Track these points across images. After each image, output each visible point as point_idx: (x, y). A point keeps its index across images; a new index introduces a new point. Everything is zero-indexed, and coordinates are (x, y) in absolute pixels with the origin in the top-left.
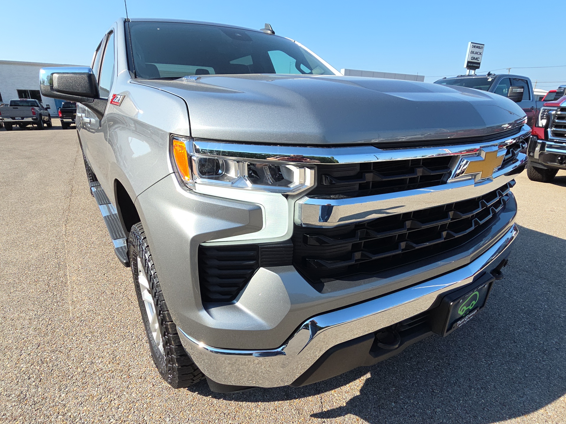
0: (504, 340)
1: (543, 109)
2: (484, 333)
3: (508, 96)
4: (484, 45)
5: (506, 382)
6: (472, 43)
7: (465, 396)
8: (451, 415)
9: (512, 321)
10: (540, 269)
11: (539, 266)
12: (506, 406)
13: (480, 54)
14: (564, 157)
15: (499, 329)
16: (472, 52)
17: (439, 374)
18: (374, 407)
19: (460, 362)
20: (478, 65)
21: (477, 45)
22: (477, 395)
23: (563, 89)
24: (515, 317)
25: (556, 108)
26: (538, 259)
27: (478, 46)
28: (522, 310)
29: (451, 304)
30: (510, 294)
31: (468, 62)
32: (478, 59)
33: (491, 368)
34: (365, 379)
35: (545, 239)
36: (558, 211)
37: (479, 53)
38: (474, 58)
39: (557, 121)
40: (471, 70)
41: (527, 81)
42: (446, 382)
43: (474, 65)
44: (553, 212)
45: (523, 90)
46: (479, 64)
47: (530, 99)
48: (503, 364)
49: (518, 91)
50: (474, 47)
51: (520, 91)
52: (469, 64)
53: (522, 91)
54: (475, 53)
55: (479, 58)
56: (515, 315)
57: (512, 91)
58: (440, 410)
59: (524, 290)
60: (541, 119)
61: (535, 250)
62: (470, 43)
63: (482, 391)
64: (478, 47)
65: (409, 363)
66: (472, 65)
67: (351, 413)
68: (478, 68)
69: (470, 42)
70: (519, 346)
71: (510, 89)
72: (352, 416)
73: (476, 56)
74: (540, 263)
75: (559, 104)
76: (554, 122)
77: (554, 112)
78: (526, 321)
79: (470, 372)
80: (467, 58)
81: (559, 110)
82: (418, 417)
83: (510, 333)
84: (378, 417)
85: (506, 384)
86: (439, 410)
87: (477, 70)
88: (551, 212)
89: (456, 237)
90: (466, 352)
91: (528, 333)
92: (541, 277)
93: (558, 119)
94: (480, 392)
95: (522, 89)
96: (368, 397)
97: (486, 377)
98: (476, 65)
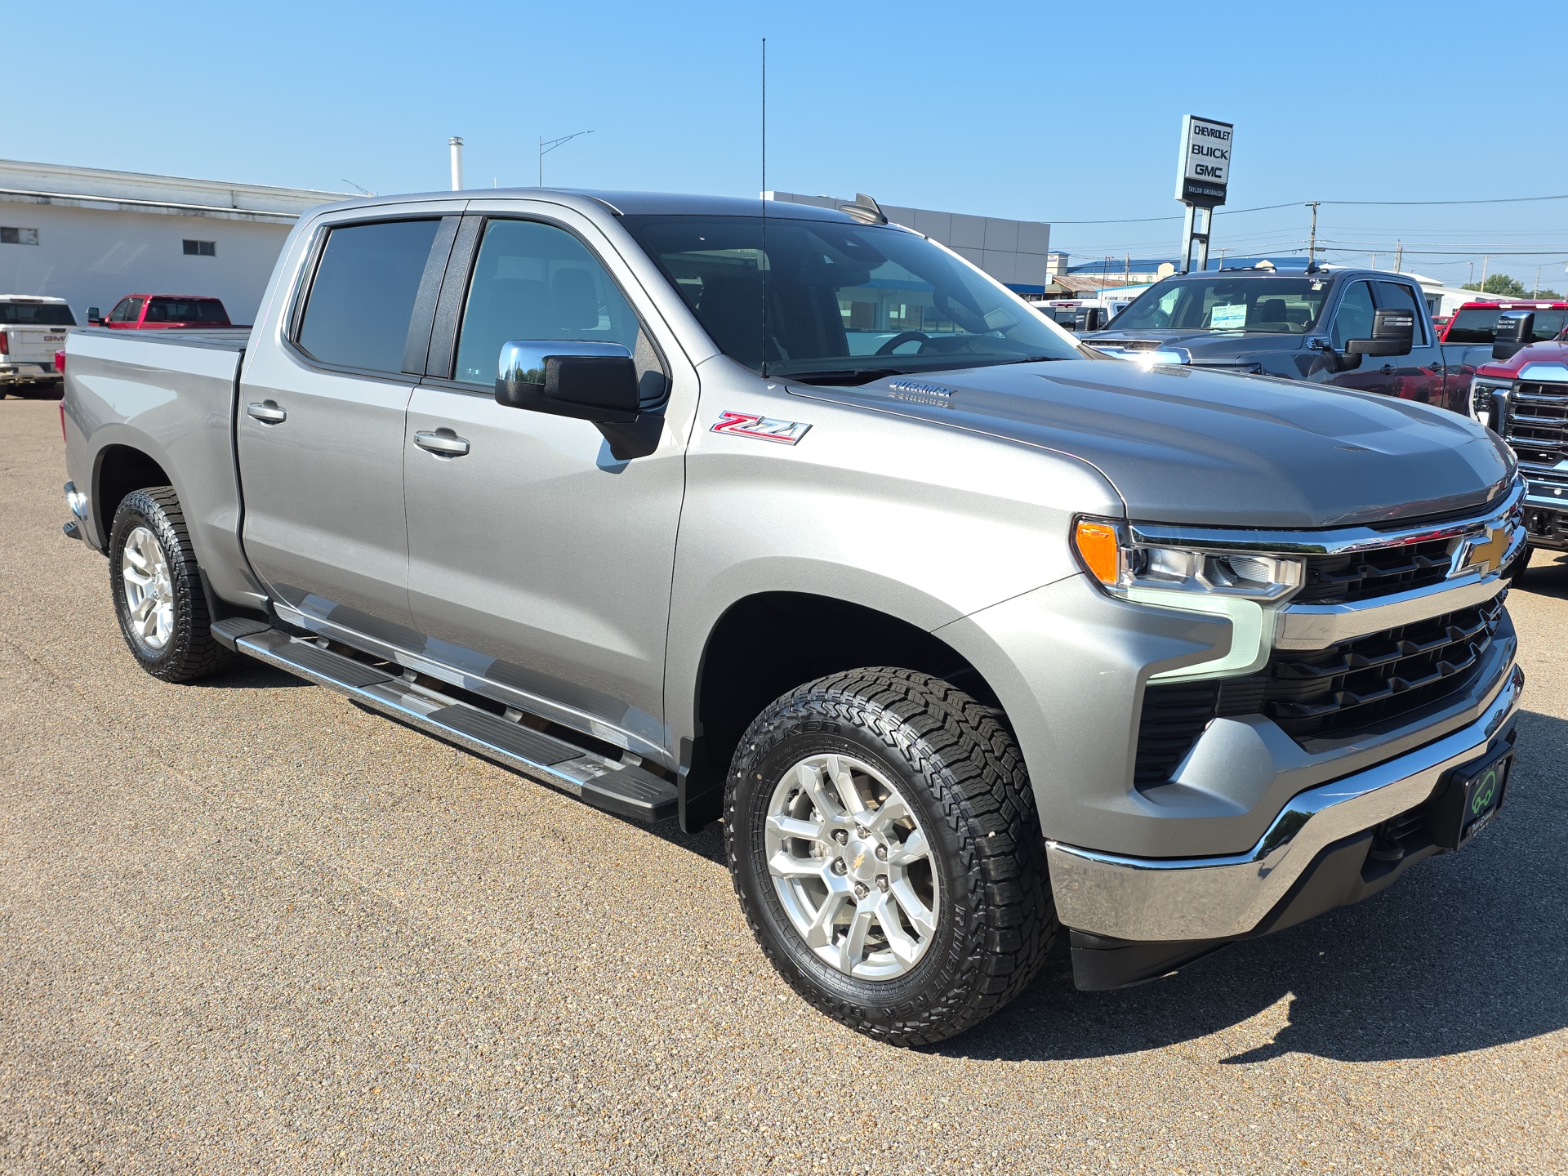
0: (1519, 920)
1: (1478, 384)
2: (1478, 913)
3: (1375, 336)
4: (1231, 126)
5: (1546, 981)
6: (1193, 117)
7: (1482, 1006)
8: (1468, 1034)
9: (1525, 887)
10: (1551, 791)
11: (1548, 785)
12: (1557, 1013)
13: (1223, 155)
14: (1546, 515)
15: (1505, 903)
16: (1197, 150)
17: (1421, 982)
18: (1329, 1040)
19: (1451, 961)
20: (1220, 194)
21: (1210, 126)
22: (1501, 1003)
23: (1513, 322)
24: (1528, 881)
25: (1510, 384)
26: (1542, 770)
27: (1212, 130)
28: (1536, 867)
29: (1467, 784)
30: (1506, 842)
31: (1188, 182)
32: (1218, 173)
33: (1512, 964)
34: (1287, 1003)
35: (1545, 728)
36: (1555, 660)
37: (1218, 153)
38: (1204, 170)
39: (1516, 417)
40: (1199, 210)
41: (1410, 287)
42: (1439, 992)
43: (1207, 192)
44: (1545, 664)
45: (1412, 322)
46: (1222, 187)
47: (1425, 342)
48: (1532, 956)
49: (1398, 324)
50: (1203, 134)
51: (1405, 324)
52: (1192, 189)
53: (1410, 324)
54: (1205, 152)
55: (1221, 169)
56: (1528, 877)
57: (1383, 323)
58: (1446, 1030)
59: (1530, 832)
60: (1477, 410)
61: (1529, 753)
62: (1186, 118)
63: (1509, 998)
64: (1213, 133)
65: (1357, 972)
66: (1200, 191)
67: (1290, 1051)
68: (1221, 201)
69: (1189, 116)
70: (1551, 927)
71: (1377, 317)
72: (1296, 1055)
73: (1210, 162)
74: (1547, 779)
75: (1515, 371)
76: (1509, 420)
77: (1505, 394)
78: (1552, 886)
79: (1476, 973)
80: (1182, 168)
81: (1518, 388)
82: (1415, 1042)
83: (1528, 908)
84: (1343, 1051)
85: (1546, 984)
86: (1444, 1030)
87: (1216, 209)
88: (1541, 665)
89: (1457, 671)
90: (1457, 945)
91: (1561, 904)
92: (1559, 806)
93: (1518, 412)
94: (1506, 999)
95: (1410, 319)
96: (1309, 1027)
97: (1507, 977)
98: (1213, 193)
